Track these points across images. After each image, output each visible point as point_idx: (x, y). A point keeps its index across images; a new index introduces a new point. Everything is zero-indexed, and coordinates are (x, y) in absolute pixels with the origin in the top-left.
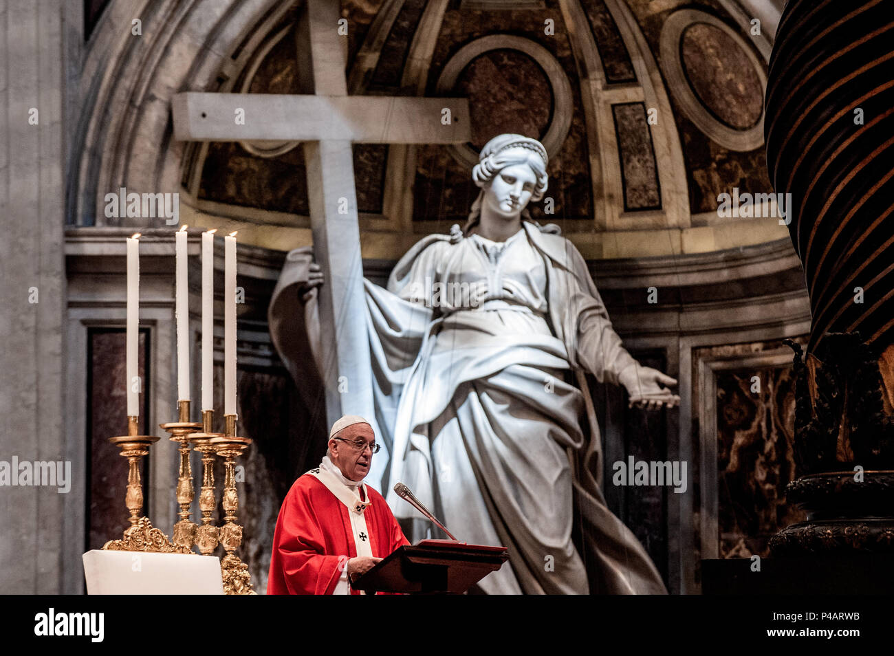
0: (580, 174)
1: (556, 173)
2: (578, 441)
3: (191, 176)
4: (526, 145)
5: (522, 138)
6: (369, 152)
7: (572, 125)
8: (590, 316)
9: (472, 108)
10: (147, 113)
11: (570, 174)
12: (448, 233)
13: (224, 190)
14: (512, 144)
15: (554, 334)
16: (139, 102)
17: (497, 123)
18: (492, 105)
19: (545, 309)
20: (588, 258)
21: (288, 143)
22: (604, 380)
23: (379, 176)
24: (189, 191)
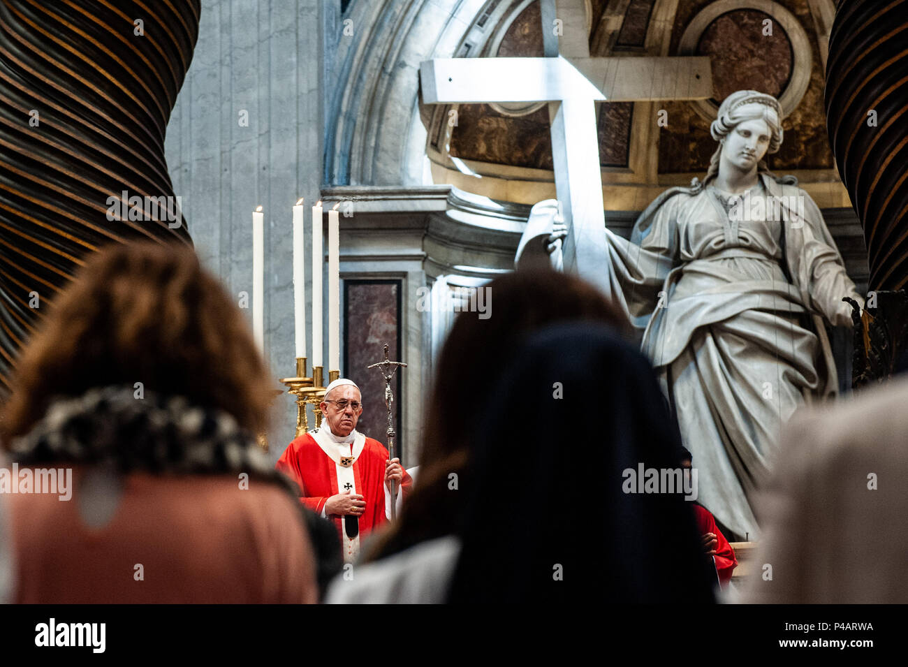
0: (820, 126)
1: (797, 125)
2: (812, 381)
3: (441, 135)
4: (760, 101)
5: (759, 94)
6: (615, 109)
7: (812, 80)
8: (824, 262)
9: (713, 65)
10: (398, 79)
11: (811, 126)
12: (688, 185)
13: (475, 148)
14: (748, 100)
15: (789, 280)
16: (390, 68)
17: (738, 79)
18: (733, 62)
19: (780, 256)
20: (823, 207)
21: (534, 104)
22: (838, 323)
23: (625, 133)
24: (438, 151)
